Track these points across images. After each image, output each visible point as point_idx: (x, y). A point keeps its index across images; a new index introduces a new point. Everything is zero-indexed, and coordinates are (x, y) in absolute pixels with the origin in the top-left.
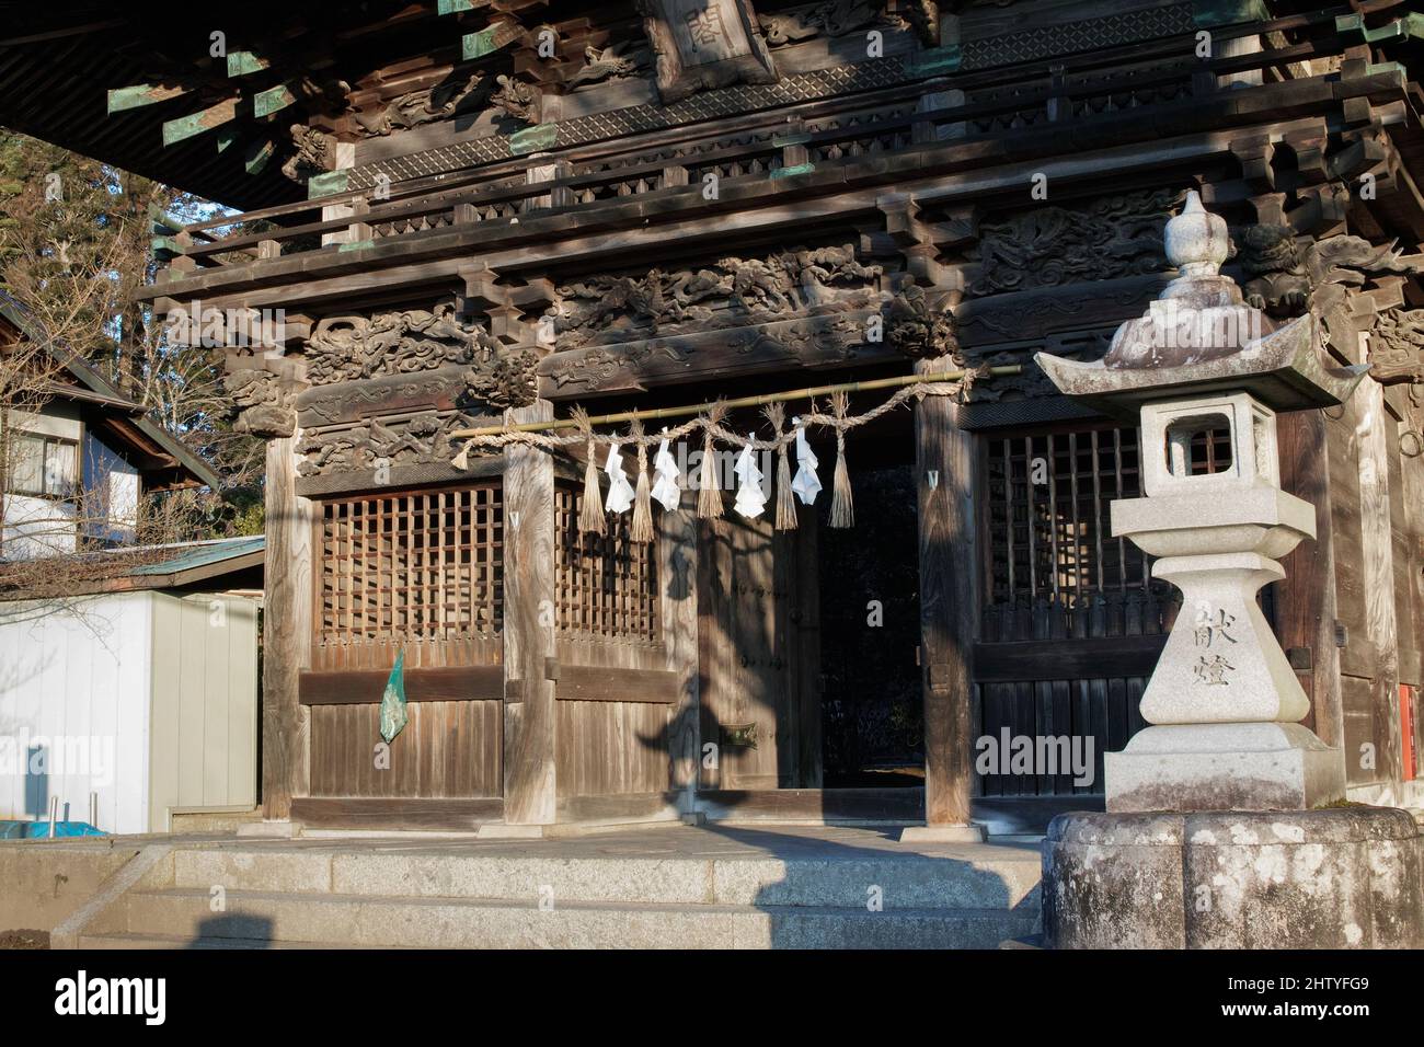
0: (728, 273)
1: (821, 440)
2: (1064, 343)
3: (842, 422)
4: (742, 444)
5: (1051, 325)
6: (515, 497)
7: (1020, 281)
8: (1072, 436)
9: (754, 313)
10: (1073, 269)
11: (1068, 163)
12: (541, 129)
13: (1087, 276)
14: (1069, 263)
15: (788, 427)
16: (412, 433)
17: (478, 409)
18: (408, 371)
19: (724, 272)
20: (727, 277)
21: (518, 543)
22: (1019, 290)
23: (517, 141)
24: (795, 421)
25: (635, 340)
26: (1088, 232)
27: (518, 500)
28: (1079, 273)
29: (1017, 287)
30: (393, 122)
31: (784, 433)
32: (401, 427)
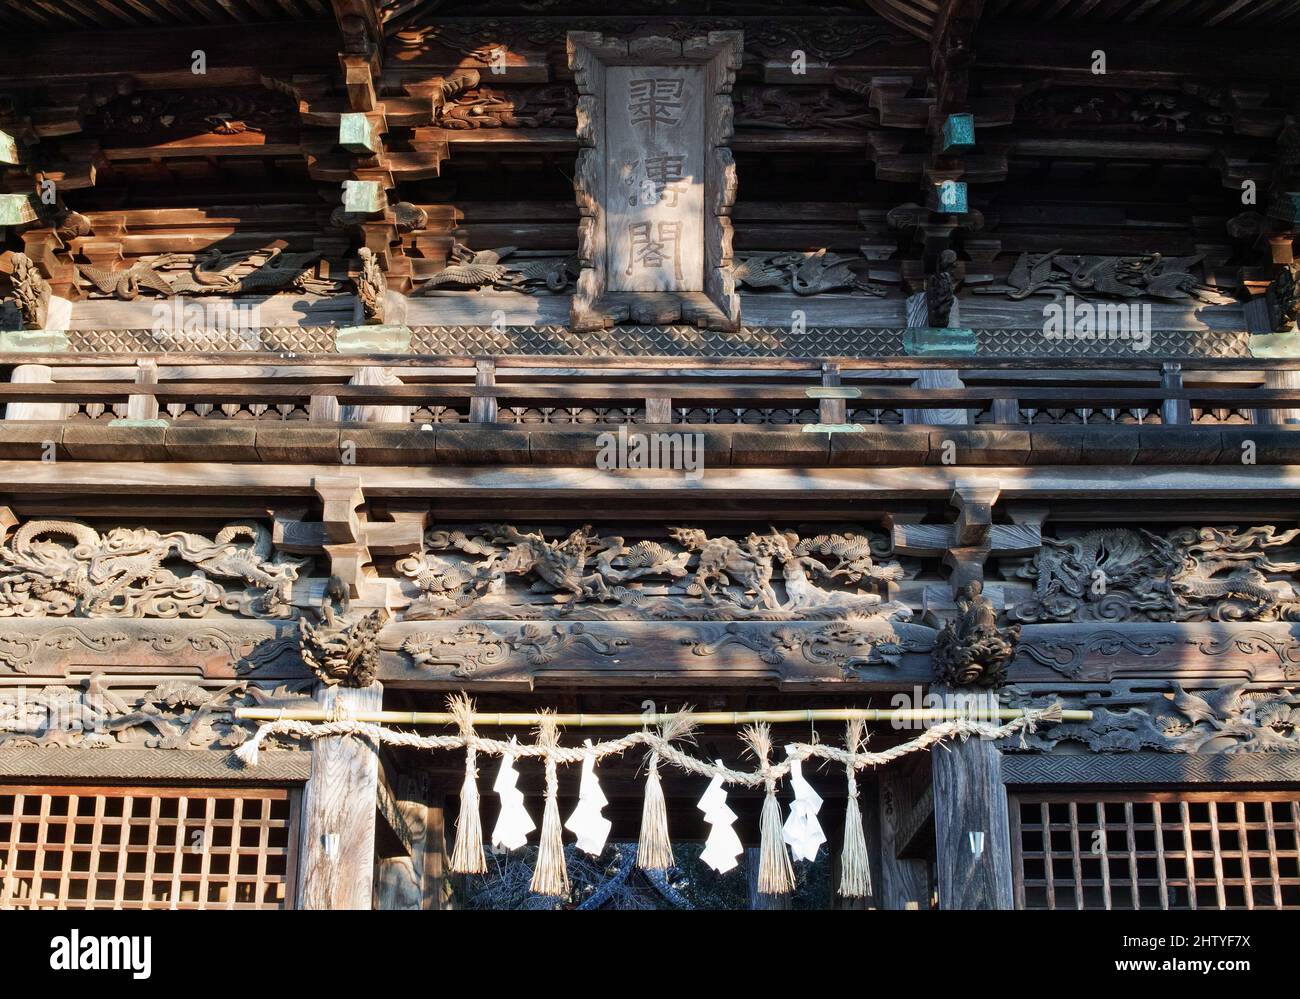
0: (685, 549)
1: (827, 778)
2: (1133, 690)
3: (856, 759)
4: (708, 774)
5: (1119, 667)
6: (335, 813)
7: (1074, 611)
8: (1129, 806)
9: (717, 606)
10: (1143, 606)
11: (1196, 475)
12: (384, 330)
13: (1154, 615)
14: (1139, 598)
15: (777, 756)
16: (156, 705)
17: (278, 682)
18: (156, 617)
19: (678, 546)
20: (681, 555)
21: (335, 879)
22: (1070, 622)
23: (344, 339)
24: (790, 749)
25: (538, 618)
26: (1169, 564)
27: (340, 817)
28: (1146, 612)
29: (1068, 618)
30: (142, 284)
31: (771, 764)
32: (140, 694)
